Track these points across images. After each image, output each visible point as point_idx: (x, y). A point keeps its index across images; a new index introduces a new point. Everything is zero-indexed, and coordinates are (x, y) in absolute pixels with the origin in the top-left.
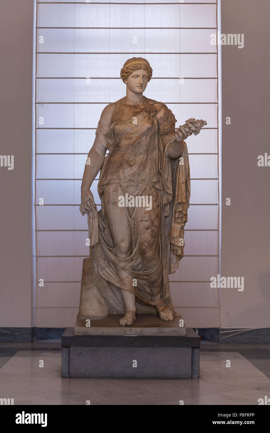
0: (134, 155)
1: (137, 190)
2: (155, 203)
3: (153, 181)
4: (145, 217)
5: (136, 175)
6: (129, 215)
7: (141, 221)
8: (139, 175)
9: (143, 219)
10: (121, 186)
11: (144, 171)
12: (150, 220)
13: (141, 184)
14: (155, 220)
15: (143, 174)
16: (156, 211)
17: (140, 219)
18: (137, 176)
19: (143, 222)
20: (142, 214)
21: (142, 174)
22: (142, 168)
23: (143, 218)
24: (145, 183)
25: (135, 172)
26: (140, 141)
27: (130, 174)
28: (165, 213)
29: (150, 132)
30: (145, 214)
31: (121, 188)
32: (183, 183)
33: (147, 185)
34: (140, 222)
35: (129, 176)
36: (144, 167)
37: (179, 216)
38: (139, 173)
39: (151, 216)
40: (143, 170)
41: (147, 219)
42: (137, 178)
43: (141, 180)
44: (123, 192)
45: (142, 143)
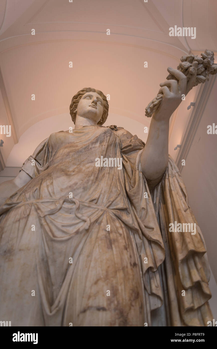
0: (78, 163)
1: (78, 221)
2: (125, 252)
3: (115, 205)
4: (96, 295)
5: (78, 189)
6: (47, 293)
7: (84, 311)
8: (85, 189)
9: (91, 302)
10: (38, 209)
11: (96, 184)
12: (113, 306)
13: (90, 209)
14: (131, 305)
15: (95, 190)
16: (131, 277)
17: (78, 307)
18: (81, 190)
19: (88, 313)
20: (88, 284)
21: (92, 189)
22: (92, 178)
23: (89, 297)
24: (98, 209)
25: (76, 184)
26: (90, 147)
27: (65, 186)
28: (149, 298)
29: (107, 137)
30: (96, 283)
31: (38, 213)
32: (185, 211)
33: (104, 212)
34: (81, 316)
35: (62, 190)
36: (97, 178)
37: (193, 302)
38: (85, 185)
39: (117, 290)
40: (94, 182)
41: (104, 303)
42: (80, 194)
43: (89, 200)
44: (40, 220)
45: (93, 150)
